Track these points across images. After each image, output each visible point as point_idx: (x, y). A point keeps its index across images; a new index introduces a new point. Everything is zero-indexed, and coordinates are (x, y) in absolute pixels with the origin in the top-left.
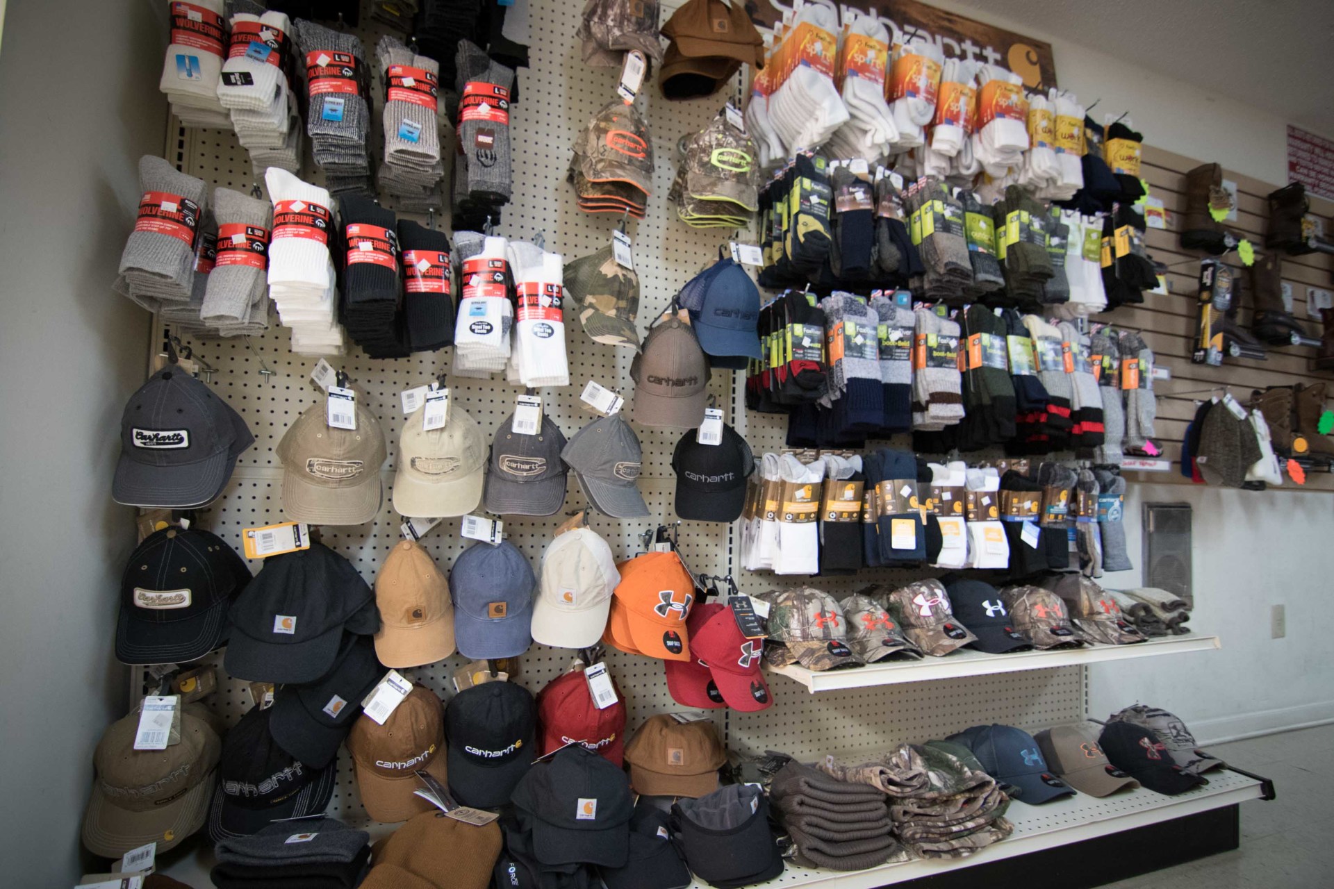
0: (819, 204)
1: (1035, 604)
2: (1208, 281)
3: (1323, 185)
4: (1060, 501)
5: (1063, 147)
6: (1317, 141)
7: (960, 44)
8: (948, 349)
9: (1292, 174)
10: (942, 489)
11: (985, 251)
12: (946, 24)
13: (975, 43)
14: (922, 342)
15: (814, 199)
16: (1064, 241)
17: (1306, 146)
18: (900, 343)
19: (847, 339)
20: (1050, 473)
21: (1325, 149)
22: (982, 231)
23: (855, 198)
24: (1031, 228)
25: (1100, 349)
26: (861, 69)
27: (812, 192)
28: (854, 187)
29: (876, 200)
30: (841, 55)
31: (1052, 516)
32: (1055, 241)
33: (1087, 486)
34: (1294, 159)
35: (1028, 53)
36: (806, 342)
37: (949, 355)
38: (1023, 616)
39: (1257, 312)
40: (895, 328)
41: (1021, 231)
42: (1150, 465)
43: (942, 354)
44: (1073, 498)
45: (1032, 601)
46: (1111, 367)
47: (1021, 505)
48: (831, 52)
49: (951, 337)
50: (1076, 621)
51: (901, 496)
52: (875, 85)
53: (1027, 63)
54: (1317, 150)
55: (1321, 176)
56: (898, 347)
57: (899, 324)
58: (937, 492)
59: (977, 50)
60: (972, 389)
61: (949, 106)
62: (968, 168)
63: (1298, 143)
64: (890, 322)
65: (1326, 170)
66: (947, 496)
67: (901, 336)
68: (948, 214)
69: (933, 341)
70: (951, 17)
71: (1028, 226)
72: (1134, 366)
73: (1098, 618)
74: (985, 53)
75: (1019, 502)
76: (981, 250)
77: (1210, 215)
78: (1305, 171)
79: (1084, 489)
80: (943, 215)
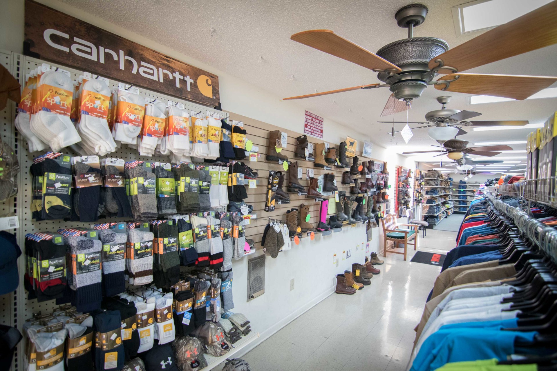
0: (62, 187)
1: (187, 351)
2: (271, 181)
3: (314, 132)
4: (202, 297)
5: (211, 140)
6: (314, 116)
7: (172, 74)
8: (147, 247)
9: (305, 128)
10: (142, 315)
11: (169, 196)
12: (166, 62)
13: (181, 74)
14: (132, 247)
15: (58, 185)
16: (209, 183)
17: (310, 118)
18: (118, 252)
19: (80, 264)
20: (198, 287)
21: (316, 119)
22: (167, 186)
23: (88, 181)
24: (191, 185)
25: (223, 226)
26: (91, 111)
27: (56, 181)
28: (88, 174)
29: (104, 178)
30: (77, 102)
31: (199, 304)
32: (205, 184)
33: (215, 286)
34: (306, 123)
35: (207, 80)
36: (52, 269)
37: (147, 250)
38: (181, 357)
39: (290, 183)
40: (115, 245)
41: (185, 187)
42: (248, 253)
43: (144, 251)
44: (209, 294)
45: (186, 349)
46: (228, 231)
47: (184, 306)
48: (69, 101)
49: (148, 242)
50: (206, 346)
51: (111, 340)
52: (101, 119)
53: (206, 85)
54: (314, 119)
55: (314, 129)
56: (117, 254)
57: (117, 243)
58: (140, 316)
59: (182, 77)
60: (160, 263)
61: (149, 128)
62: (164, 151)
63: (308, 117)
64: (111, 243)
65: (316, 127)
66: (145, 317)
67: (119, 248)
68: (146, 184)
69: (138, 246)
70: (169, 59)
71: (189, 184)
72: (237, 229)
73: (214, 344)
74: (186, 79)
75: (183, 305)
76: (166, 196)
77: (276, 150)
78: (310, 127)
79: (213, 287)
80: (143, 185)
